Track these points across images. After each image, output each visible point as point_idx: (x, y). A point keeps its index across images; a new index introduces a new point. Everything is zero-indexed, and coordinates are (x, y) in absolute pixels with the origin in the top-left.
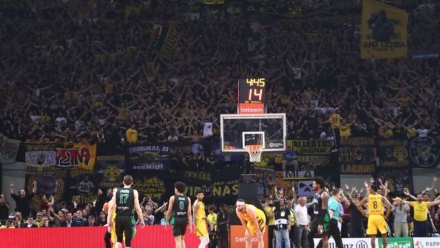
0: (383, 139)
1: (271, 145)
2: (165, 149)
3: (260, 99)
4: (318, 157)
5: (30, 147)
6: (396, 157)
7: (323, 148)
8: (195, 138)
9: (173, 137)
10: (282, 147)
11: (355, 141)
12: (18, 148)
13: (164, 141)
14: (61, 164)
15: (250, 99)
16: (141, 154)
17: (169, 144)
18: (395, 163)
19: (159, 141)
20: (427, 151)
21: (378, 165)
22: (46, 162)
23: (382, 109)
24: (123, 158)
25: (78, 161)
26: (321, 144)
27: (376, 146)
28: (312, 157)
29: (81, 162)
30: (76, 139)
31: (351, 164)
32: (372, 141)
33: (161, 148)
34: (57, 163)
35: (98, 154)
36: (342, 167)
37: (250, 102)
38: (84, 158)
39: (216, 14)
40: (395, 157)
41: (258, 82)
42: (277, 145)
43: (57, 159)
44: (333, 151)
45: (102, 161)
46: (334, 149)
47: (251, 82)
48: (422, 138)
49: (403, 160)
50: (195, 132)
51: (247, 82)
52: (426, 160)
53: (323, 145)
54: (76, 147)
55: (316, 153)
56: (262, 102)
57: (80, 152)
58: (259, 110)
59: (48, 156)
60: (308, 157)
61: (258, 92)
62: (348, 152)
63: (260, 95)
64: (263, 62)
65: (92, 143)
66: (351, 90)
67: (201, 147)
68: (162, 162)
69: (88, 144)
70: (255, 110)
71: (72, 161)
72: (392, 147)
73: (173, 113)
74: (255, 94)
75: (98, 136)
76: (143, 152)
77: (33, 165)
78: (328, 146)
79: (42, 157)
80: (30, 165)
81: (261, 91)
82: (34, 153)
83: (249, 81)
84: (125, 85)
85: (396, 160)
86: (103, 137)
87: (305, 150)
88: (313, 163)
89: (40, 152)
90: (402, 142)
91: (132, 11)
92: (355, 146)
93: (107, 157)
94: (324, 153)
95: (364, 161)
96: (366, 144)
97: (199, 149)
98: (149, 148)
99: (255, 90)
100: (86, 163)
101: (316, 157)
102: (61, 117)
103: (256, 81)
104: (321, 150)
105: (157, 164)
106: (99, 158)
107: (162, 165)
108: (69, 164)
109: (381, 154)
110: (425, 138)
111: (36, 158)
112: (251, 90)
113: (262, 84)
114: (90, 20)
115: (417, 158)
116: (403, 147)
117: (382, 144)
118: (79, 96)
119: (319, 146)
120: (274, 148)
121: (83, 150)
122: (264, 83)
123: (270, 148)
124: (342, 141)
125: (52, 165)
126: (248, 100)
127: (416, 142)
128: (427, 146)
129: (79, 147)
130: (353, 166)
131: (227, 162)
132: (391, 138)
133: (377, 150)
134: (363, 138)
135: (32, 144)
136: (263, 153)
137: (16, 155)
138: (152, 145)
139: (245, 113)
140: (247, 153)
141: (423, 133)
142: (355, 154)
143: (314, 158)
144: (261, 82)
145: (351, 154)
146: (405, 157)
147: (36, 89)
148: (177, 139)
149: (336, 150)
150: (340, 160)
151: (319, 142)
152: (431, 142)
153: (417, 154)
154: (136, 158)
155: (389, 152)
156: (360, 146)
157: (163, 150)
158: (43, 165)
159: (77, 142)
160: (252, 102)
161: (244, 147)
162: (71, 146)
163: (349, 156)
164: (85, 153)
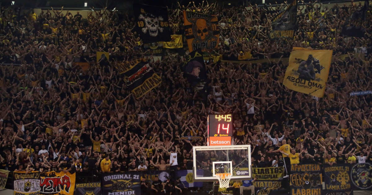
0: (328, 165)
1: (238, 173)
2: (136, 177)
3: (228, 132)
4: (271, 182)
5: (18, 176)
6: (340, 181)
7: (275, 174)
8: (163, 167)
9: (142, 166)
10: (248, 174)
11: (304, 168)
12: (7, 177)
13: (135, 170)
14: (45, 191)
15: (218, 132)
16: (115, 182)
17: (139, 172)
18: (338, 186)
19: (131, 170)
20: (366, 175)
21: (324, 188)
22: (32, 189)
23: (326, 139)
24: (99, 185)
25: (60, 188)
26: (274, 171)
27: (322, 172)
28: (266, 183)
29: (63, 189)
30: (58, 169)
31: (301, 188)
32: (318, 168)
33: (132, 176)
34: (42, 190)
35: (77, 181)
36: (293, 190)
37: (219, 135)
38: (65, 186)
39: (176, 57)
40: (338, 181)
41: (225, 118)
42: (243, 173)
43: (42, 187)
44: (284, 177)
45: (81, 188)
46: (285, 175)
47: (219, 118)
48: (361, 164)
49: (345, 183)
50: (163, 161)
51: (216, 118)
52: (365, 183)
53: (275, 172)
54: (58, 175)
55: (269, 179)
56: (229, 135)
57: (61, 180)
58: (227, 142)
59: (33, 184)
60: (262, 183)
61: (226, 127)
62: (298, 178)
63: (228, 129)
64: (219, 99)
65: (72, 172)
66: (298, 123)
67: (168, 175)
68: (133, 189)
69: (68, 173)
70: (223, 142)
71: (54, 188)
72: (336, 173)
73: (141, 145)
74: (223, 128)
75: (76, 166)
76: (116, 180)
77: (21, 192)
78: (280, 172)
79: (28, 184)
80: (18, 192)
81: (228, 125)
82: (21, 181)
83: (218, 116)
84: (98, 121)
85: (339, 184)
86: (81, 167)
87: (260, 177)
88: (267, 188)
89: (27, 181)
90: (344, 168)
91: (103, 55)
92: (303, 172)
93: (85, 185)
94: (277, 179)
95: (312, 185)
96: (313, 170)
97: (166, 177)
98: (121, 176)
99: (223, 125)
100: (67, 189)
101: (269, 182)
102: (43, 149)
103: (224, 116)
104: (274, 175)
105: (129, 190)
106: (78, 185)
107: (133, 192)
108: (52, 191)
109: (326, 179)
110: (363, 164)
111: (23, 186)
112: (219, 125)
113: (229, 119)
114: (66, 64)
115: (357, 182)
116: (346, 172)
117: (327, 170)
118: (58, 131)
119: (272, 172)
120: (240, 175)
121: (64, 178)
122: (230, 118)
123: (237, 175)
124: (292, 168)
125: (36, 191)
126: (217, 133)
127: (356, 168)
128: (366, 171)
129: (60, 176)
130: (302, 190)
131: (191, 188)
132: (334, 165)
133: (323, 175)
134: (310, 165)
135: (19, 174)
136: (231, 180)
137: (5, 183)
138: (124, 174)
139: (214, 145)
140: (217, 180)
141: (362, 160)
142: (304, 179)
143: (267, 184)
144: (228, 118)
145: (300, 180)
146: (347, 181)
147: (22, 124)
148: (146, 168)
149: (287, 176)
150: (291, 184)
151: (272, 170)
152: (369, 168)
153: (357, 178)
154: (111, 185)
155: (333, 177)
156: (308, 172)
157: (134, 178)
158: (29, 192)
159: (58, 171)
160: (220, 135)
161: (214, 175)
162: (53, 175)
163: (299, 181)
164: (65, 181)
